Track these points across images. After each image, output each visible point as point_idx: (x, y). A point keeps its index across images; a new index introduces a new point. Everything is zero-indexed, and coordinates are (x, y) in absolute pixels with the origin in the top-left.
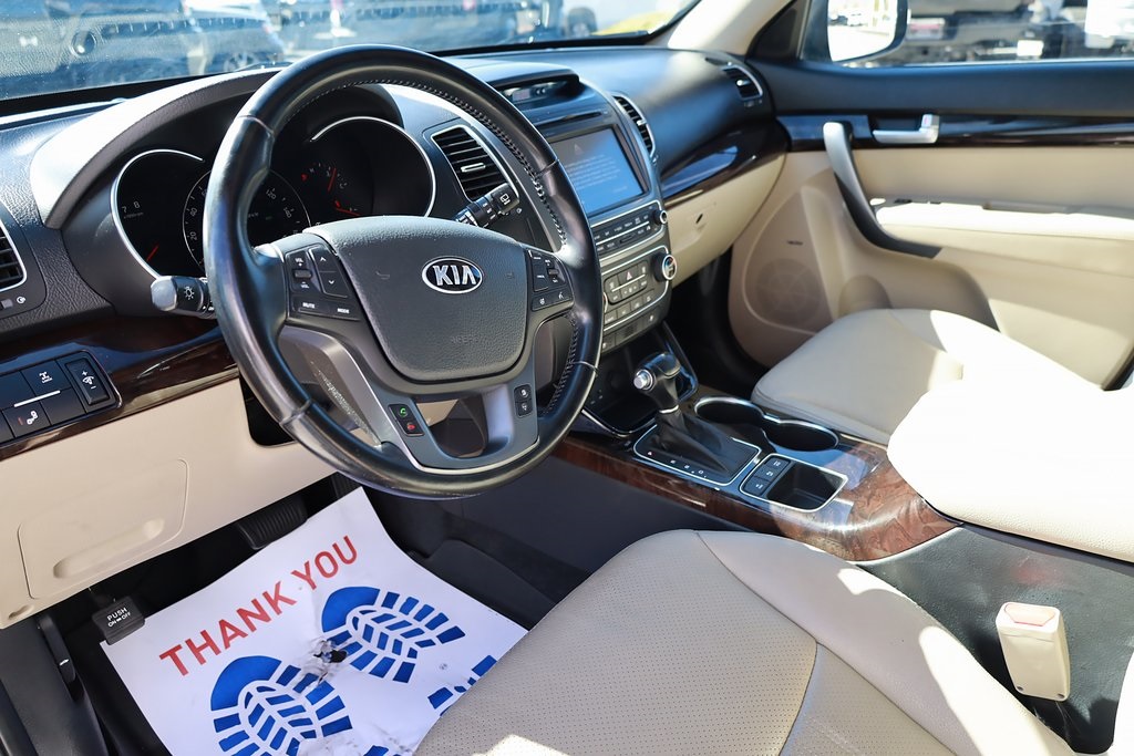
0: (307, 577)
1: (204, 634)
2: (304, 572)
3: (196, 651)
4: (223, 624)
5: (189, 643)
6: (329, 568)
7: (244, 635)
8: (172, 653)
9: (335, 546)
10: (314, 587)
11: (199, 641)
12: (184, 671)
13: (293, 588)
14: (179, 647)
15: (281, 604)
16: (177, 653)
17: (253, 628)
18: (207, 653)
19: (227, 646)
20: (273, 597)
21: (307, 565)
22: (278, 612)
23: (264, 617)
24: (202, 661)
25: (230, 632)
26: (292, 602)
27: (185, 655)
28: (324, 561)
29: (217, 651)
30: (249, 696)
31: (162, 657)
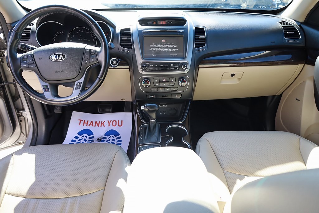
0: (109, 123)
1: (88, 121)
2: (109, 122)
3: (84, 123)
4: (92, 122)
5: (85, 121)
6: (114, 124)
7: (93, 126)
8: (81, 120)
9: (119, 121)
10: (109, 126)
11: (86, 122)
12: (80, 125)
13: (106, 124)
14: (82, 120)
15: (102, 125)
16: (81, 121)
17: (95, 126)
18: (85, 124)
19: (89, 126)
20: (102, 123)
21: (111, 121)
22: (101, 126)
23: (98, 126)
24: (83, 125)
25: (91, 124)
26: (104, 126)
27: (82, 122)
28: (114, 122)
29: (87, 125)
30: (83, 136)
31: (79, 120)
